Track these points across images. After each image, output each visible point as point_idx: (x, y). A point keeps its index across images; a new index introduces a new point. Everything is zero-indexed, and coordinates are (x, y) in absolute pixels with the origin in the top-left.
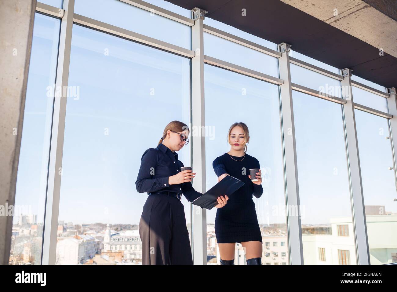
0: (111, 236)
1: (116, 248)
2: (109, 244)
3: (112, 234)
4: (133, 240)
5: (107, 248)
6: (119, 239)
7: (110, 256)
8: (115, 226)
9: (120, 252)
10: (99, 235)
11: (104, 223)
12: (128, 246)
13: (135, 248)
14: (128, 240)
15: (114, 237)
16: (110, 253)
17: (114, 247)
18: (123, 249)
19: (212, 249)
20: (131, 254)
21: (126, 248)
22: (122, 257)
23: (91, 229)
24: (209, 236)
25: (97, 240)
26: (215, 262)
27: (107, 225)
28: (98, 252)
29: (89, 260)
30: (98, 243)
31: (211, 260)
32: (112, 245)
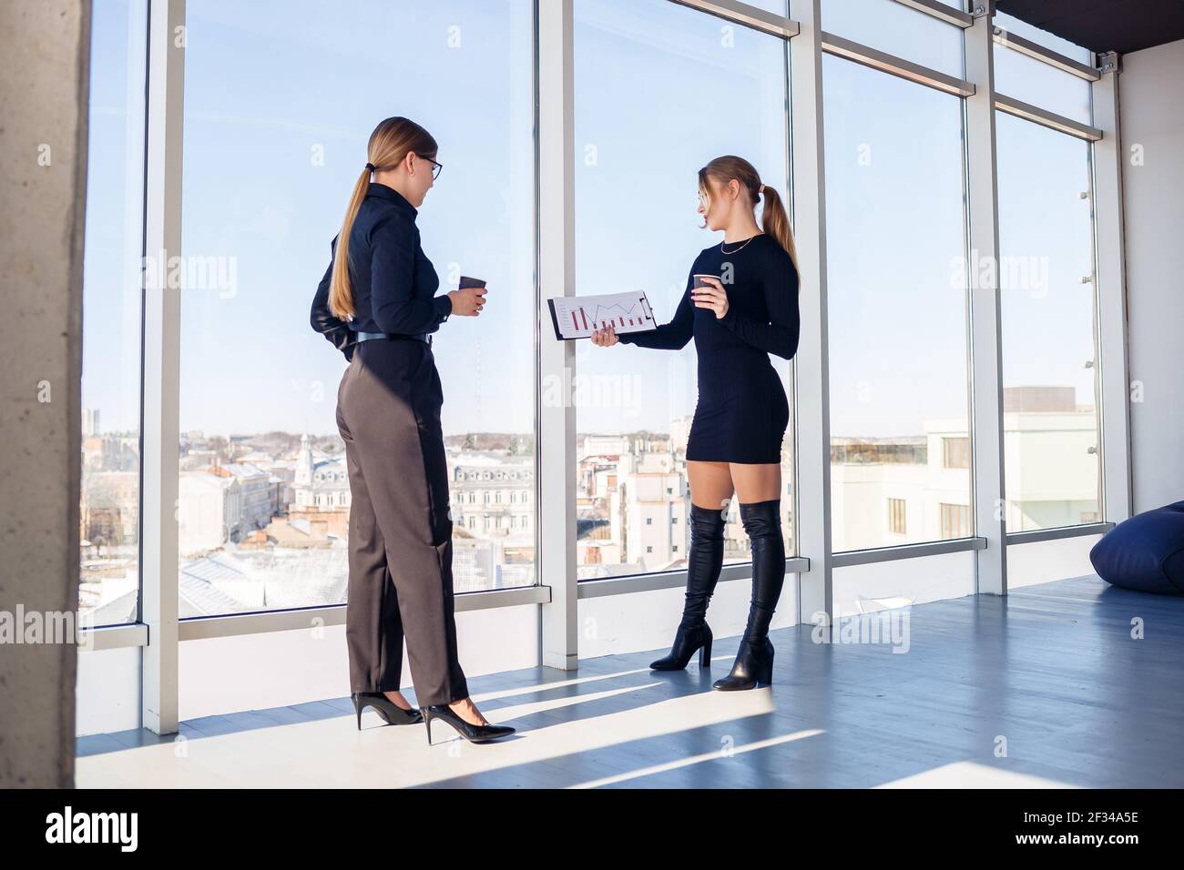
0: (316, 466)
1: (330, 501)
2: (309, 488)
3: (316, 461)
5: (303, 500)
6: (336, 477)
7: (312, 522)
8: (324, 439)
9: (341, 512)
10: (280, 464)
11: (292, 431)
15: (322, 470)
16: (313, 513)
17: (323, 497)
19: (598, 503)
23: (257, 449)
24: (590, 468)
25: (274, 479)
26: (606, 536)
27: (300, 436)
28: (279, 511)
29: (253, 533)
30: (279, 488)
31: (596, 531)
32: (317, 492)
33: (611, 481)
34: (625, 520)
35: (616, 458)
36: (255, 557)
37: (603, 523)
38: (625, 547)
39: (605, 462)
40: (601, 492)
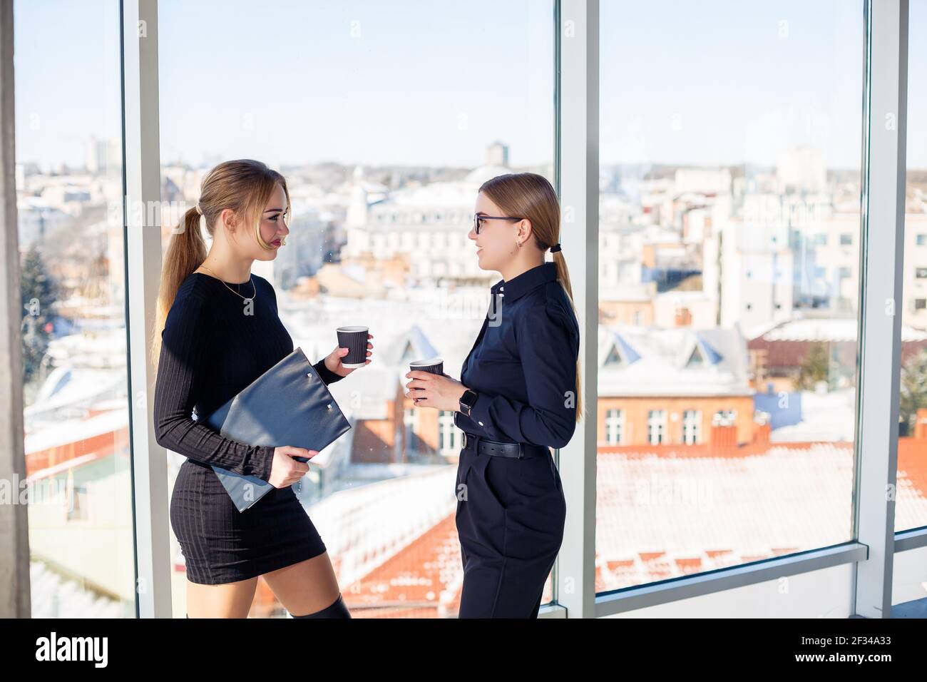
0: (370, 205)
1: (387, 244)
2: (363, 229)
3: (372, 199)
4: (438, 217)
5: (355, 245)
6: (394, 218)
8: (381, 170)
9: (398, 258)
10: (332, 199)
12: (424, 238)
13: (447, 243)
14: (424, 218)
15: (378, 209)
16: (368, 258)
17: (379, 240)
18: (408, 245)
19: (691, 249)
20: (433, 262)
21: (417, 243)
22: (406, 269)
23: (308, 181)
24: (682, 207)
25: (326, 217)
26: (699, 288)
27: (352, 168)
28: (331, 257)
29: (303, 281)
30: (331, 227)
31: (687, 283)
32: (373, 233)
33: (708, 222)
34: (721, 273)
35: (712, 195)
36: (305, 311)
37: (696, 273)
38: (720, 304)
39: (700, 200)
40: (694, 235)
